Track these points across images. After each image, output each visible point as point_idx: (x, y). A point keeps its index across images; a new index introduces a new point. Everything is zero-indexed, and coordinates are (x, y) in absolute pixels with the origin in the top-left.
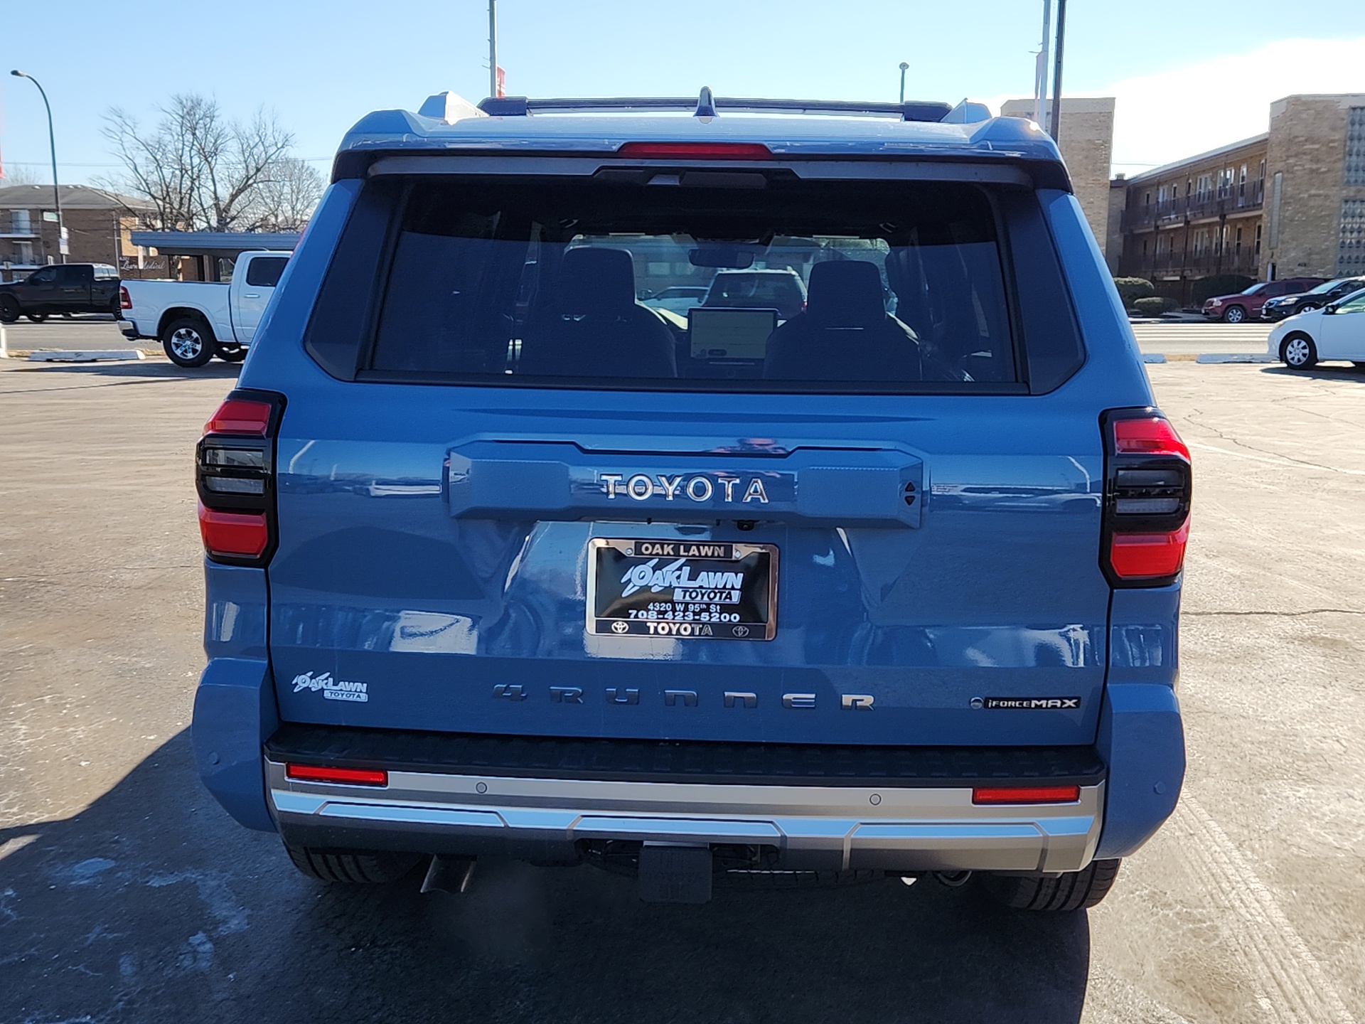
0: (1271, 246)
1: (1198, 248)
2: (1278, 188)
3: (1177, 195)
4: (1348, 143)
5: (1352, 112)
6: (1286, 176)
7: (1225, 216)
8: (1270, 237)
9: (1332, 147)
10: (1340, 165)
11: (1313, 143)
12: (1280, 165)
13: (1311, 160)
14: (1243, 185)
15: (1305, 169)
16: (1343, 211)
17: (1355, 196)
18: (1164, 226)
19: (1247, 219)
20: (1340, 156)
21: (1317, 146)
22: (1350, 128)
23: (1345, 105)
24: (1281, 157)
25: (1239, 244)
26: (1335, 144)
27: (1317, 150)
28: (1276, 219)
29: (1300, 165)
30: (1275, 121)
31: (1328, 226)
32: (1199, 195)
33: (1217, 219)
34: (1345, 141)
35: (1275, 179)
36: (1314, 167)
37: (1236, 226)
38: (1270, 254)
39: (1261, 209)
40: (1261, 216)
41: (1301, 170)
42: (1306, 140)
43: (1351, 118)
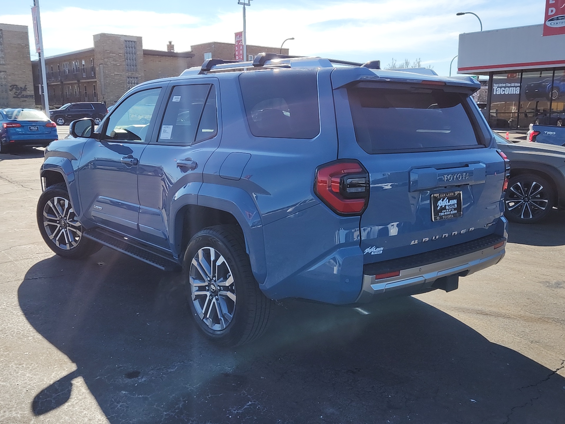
0: (103, 94)
1: (67, 93)
2: (102, 70)
3: (53, 70)
4: (126, 55)
5: (125, 42)
6: (104, 66)
7: (79, 80)
8: (102, 90)
9: (120, 56)
10: (124, 63)
11: (113, 54)
12: (101, 61)
13: (113, 60)
14: (84, 68)
15: (111, 64)
16: (128, 81)
17: (131, 76)
18: (50, 83)
19: (88, 82)
20: (124, 60)
21: (115, 55)
22: (125, 48)
23: (122, 39)
24: (101, 58)
25: (86, 92)
26: (121, 55)
27: (115, 56)
28: (103, 83)
29: (109, 62)
30: (96, 43)
31: (123, 87)
32: (64, 71)
33: (76, 82)
34: (125, 54)
35: (100, 66)
36: (115, 63)
37: (84, 85)
38: (103, 98)
39: (96, 78)
40: (96, 81)
41: (110, 64)
42: (110, 52)
43: (125, 45)
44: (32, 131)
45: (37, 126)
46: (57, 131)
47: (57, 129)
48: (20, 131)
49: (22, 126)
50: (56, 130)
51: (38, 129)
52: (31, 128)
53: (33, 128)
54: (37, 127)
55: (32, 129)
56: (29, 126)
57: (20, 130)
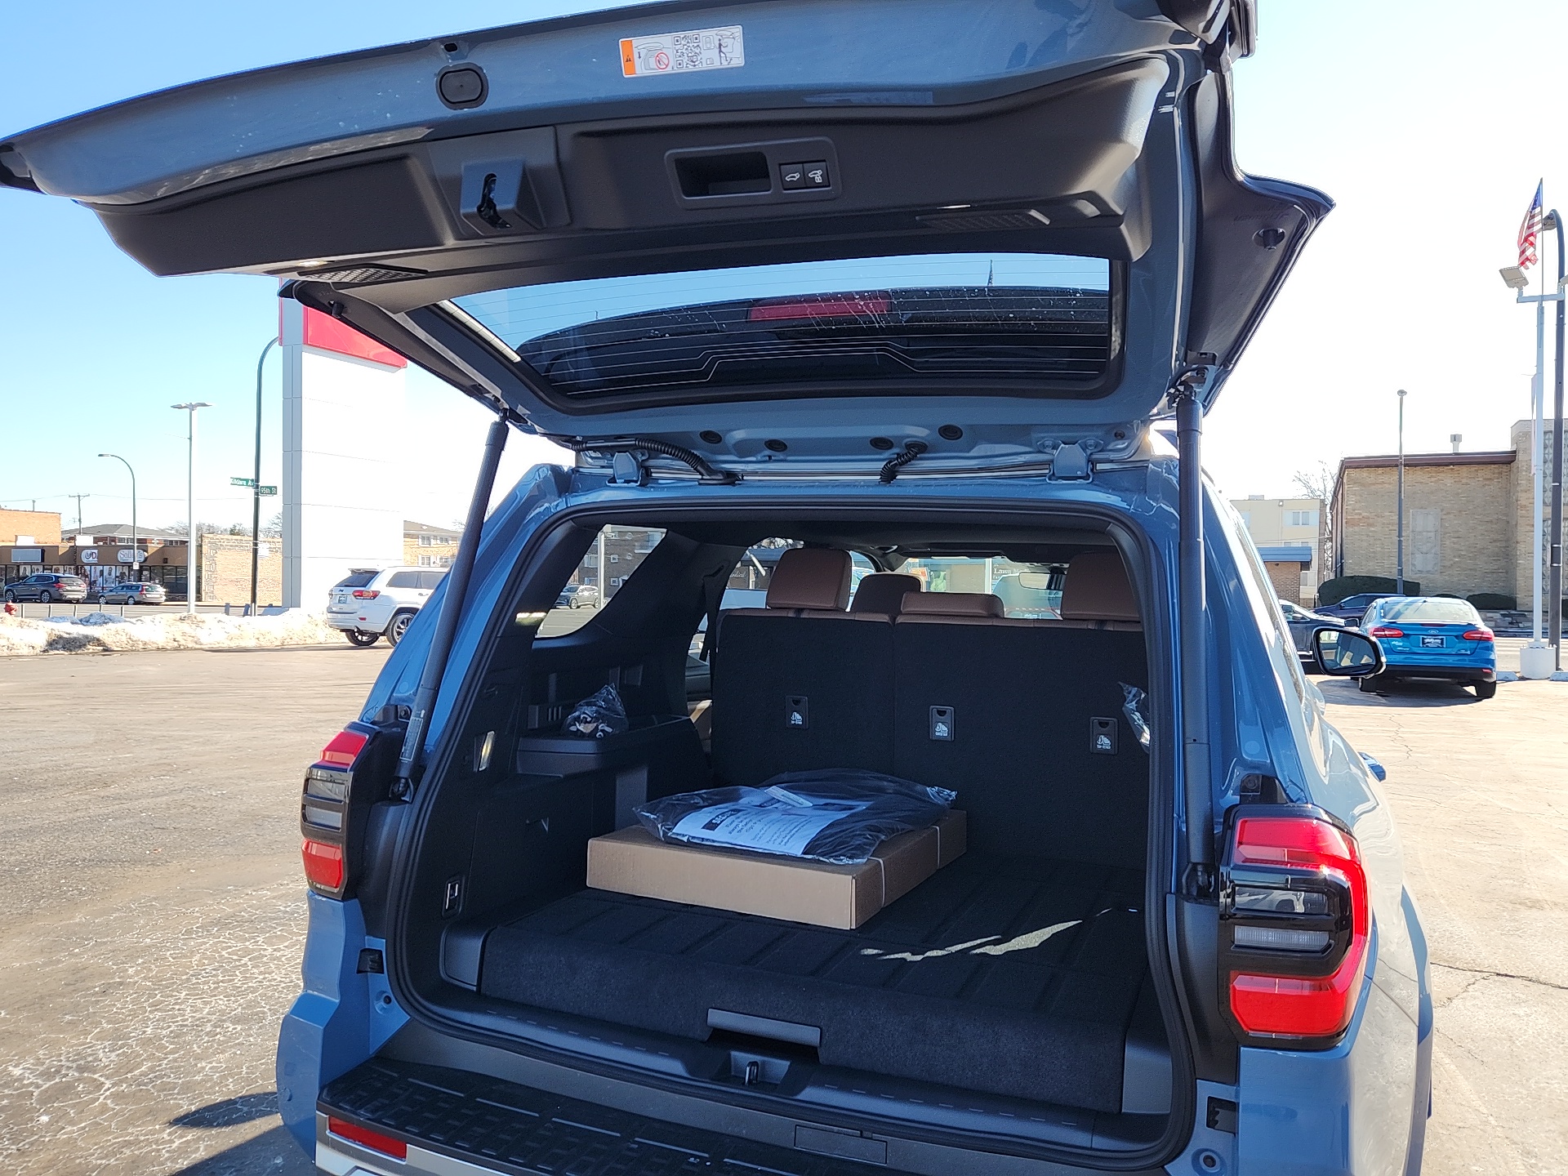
44: (1427, 646)
45: (1440, 637)
46: (1495, 647)
47: (1495, 644)
48: (1400, 646)
49: (1404, 634)
50: (1492, 646)
51: (1442, 643)
52: (1426, 641)
53: (1432, 640)
54: (1442, 639)
55: (1428, 643)
56: (1421, 637)
57: (1401, 644)
